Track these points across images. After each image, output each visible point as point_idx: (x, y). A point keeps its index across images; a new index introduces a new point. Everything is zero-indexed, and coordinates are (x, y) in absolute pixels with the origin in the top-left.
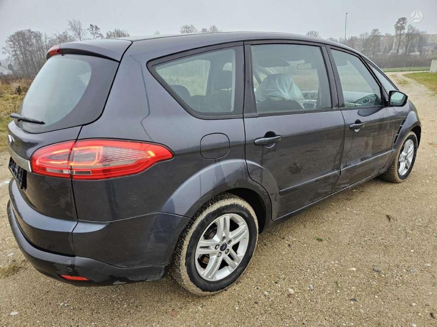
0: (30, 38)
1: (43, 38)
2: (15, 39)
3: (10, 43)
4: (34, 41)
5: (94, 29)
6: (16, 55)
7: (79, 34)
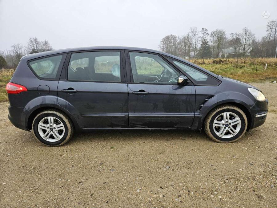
0: (171, 39)
1: (177, 38)
2: (164, 40)
3: (162, 42)
4: (173, 41)
5: (204, 31)
6: (163, 48)
7: (195, 35)
